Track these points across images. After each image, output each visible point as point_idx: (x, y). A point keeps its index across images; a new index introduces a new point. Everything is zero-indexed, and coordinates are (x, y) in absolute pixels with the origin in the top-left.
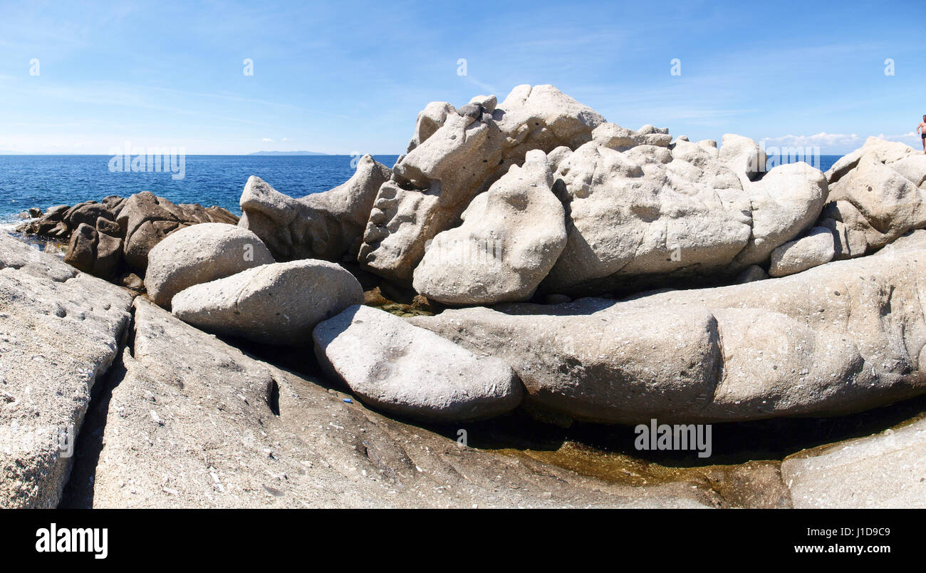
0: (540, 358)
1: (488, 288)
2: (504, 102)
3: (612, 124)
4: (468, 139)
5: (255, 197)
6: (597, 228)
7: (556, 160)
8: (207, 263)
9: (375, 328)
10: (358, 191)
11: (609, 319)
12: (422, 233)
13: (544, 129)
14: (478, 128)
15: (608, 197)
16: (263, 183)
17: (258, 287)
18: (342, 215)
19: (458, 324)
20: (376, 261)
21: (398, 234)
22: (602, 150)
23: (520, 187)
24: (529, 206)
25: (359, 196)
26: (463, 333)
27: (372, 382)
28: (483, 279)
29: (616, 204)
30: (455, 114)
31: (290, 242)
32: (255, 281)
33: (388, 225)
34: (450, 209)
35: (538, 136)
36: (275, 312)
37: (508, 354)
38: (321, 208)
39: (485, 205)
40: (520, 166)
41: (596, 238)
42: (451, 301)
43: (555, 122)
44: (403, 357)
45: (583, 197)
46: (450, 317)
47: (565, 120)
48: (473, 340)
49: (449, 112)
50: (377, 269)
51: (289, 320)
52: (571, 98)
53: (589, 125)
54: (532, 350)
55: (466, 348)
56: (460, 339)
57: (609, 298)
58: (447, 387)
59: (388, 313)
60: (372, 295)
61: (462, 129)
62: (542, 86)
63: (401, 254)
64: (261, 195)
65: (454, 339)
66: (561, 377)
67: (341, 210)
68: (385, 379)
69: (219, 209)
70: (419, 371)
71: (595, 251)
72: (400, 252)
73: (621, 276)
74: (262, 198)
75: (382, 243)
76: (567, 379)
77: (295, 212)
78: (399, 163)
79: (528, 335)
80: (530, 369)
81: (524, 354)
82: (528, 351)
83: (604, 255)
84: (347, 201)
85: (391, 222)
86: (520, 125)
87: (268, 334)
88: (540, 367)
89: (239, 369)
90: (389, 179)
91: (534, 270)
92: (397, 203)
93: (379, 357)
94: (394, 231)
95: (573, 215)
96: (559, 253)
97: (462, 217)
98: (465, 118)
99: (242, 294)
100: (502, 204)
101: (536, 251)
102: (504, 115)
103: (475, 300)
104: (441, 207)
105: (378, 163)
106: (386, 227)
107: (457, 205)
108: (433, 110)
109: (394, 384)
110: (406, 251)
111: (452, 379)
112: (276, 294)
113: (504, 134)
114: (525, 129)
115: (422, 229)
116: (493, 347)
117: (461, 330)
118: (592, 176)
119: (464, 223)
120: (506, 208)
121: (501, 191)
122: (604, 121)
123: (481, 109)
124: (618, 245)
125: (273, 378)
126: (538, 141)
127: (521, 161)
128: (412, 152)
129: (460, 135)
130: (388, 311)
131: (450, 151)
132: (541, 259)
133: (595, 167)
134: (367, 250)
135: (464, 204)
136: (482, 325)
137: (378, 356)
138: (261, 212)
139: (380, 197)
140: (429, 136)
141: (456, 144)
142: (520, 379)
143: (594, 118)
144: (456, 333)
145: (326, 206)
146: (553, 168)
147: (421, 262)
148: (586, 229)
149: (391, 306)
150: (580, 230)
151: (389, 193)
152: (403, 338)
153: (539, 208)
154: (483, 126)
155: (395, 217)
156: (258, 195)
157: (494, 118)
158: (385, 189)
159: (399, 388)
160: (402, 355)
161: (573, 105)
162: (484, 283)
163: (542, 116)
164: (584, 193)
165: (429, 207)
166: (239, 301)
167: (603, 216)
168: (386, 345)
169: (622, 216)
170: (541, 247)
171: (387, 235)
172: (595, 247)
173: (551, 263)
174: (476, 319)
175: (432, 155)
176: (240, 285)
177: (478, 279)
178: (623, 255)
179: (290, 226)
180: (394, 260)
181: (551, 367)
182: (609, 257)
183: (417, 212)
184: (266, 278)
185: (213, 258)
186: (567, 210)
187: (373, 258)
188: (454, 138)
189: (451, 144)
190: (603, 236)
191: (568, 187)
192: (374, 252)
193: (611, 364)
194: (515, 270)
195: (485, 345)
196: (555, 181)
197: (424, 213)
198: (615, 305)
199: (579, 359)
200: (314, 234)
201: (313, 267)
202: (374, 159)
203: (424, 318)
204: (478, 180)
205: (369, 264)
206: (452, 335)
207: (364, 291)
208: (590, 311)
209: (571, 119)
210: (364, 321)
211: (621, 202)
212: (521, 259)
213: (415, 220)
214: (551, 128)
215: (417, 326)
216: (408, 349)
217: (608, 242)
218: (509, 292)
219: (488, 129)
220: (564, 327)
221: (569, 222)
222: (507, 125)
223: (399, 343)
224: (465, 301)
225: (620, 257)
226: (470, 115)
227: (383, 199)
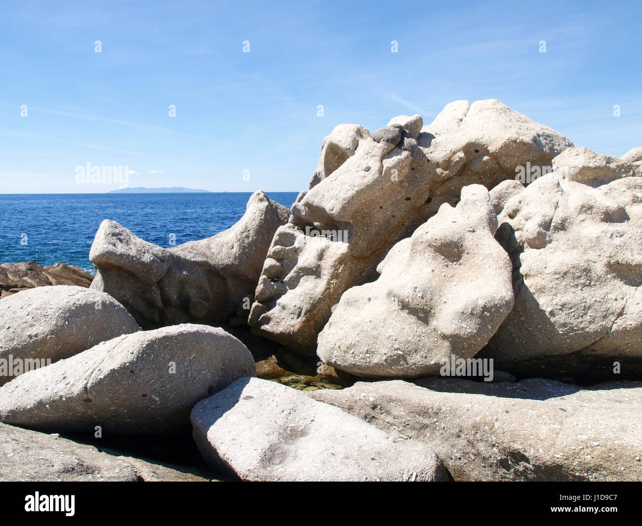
0: (473, 447)
1: (408, 358)
2: (433, 123)
3: (582, 149)
4: (386, 170)
5: (111, 247)
6: (556, 289)
7: (501, 198)
8: (44, 341)
9: (268, 405)
10: (248, 237)
11: (570, 409)
12: (328, 289)
13: (486, 158)
14: (399, 157)
15: (574, 248)
16: (121, 229)
17: (115, 364)
18: (227, 267)
19: (372, 399)
20: (271, 323)
21: (298, 290)
22: (566, 185)
23: (453, 232)
24: (465, 256)
25: (249, 243)
26: (377, 410)
27: (265, 467)
28: (402, 346)
29: (585, 258)
30: (370, 139)
31: (160, 303)
32: (111, 357)
33: (286, 279)
34: (363, 259)
35: (477, 167)
36: (141, 394)
37: (432, 438)
38: (199, 259)
39: (407, 254)
40: (454, 204)
41: (554, 302)
42: (363, 372)
43: (501, 148)
44: (302, 438)
45: (538, 247)
46: (361, 391)
47: (514, 145)
48: (389, 419)
49: (361, 136)
50: (272, 334)
51: (159, 402)
52: (522, 116)
53: (548, 151)
54: (463, 436)
55: (381, 429)
56: (374, 417)
57: (569, 383)
58: (356, 472)
59: (284, 386)
60: (265, 366)
61: (378, 158)
62: (484, 102)
63: (302, 314)
64: (119, 245)
65: (366, 417)
66: (501, 473)
67: (227, 261)
68: (280, 463)
69: (65, 267)
70: (322, 453)
71: (552, 320)
72: (300, 312)
73: (589, 355)
74: (121, 249)
75: (278, 301)
76: (508, 476)
77: (165, 266)
78: (299, 201)
79: (459, 417)
80: (460, 459)
81: (453, 440)
82: (459, 436)
83: (564, 325)
84: (234, 250)
85: (289, 276)
86: (455, 153)
87: (134, 422)
88: (473, 458)
89: (89, 472)
90: (287, 222)
91: (468, 338)
92: (297, 251)
93: (274, 438)
94: (293, 287)
95: (523, 270)
96: (503, 319)
97: (378, 269)
98: (382, 144)
99: (93, 375)
100: (429, 254)
101: (472, 314)
102: (433, 140)
103: (393, 371)
104: (353, 256)
105: (273, 202)
106: (283, 282)
107: (373, 253)
108: (342, 135)
109: (292, 469)
110: (308, 312)
111: (362, 464)
112: (141, 370)
113: (432, 164)
114: (460, 158)
115: (329, 283)
116: (414, 428)
117: (374, 407)
118: (551, 220)
119: (381, 277)
120: (434, 258)
121: (429, 237)
122: (570, 145)
123: (402, 132)
124: (585, 314)
125: (138, 475)
126: (478, 173)
127: (454, 199)
128: (316, 187)
129: (375, 167)
130: (287, 384)
131: (363, 187)
132: (479, 324)
133: (556, 207)
134: (259, 311)
135: (380, 251)
136: (401, 402)
137: (271, 437)
138: (120, 268)
139: (276, 244)
140: (336, 168)
141: (370, 177)
142: (447, 470)
143: (556, 142)
144: (369, 410)
145: (207, 257)
146: (498, 209)
147: (327, 325)
148: (541, 290)
149: (290, 378)
150: (532, 290)
151: (287, 239)
152: (304, 415)
153: (478, 260)
154: (405, 154)
155: (295, 269)
156: (114, 245)
157: (419, 144)
158: (280, 235)
159: (298, 473)
160: (302, 435)
161: (526, 125)
162: (404, 351)
163: (484, 141)
164: (539, 242)
165: (337, 256)
166: (89, 385)
167: (565, 273)
168: (282, 423)
169: (593, 275)
170: (478, 310)
171: (285, 292)
172: (552, 313)
173: (491, 330)
174: (394, 395)
175: (340, 192)
176: (91, 363)
177: (396, 346)
178: (593, 328)
179: (159, 283)
180: (293, 322)
181: (488, 459)
182: (572, 329)
183: (323, 263)
184: (125, 352)
185: (52, 332)
186: (516, 265)
187: (267, 320)
188: (368, 169)
189: (364, 177)
190: (564, 300)
191: (517, 234)
192: (269, 313)
193: (572, 467)
194: (444, 337)
195: (404, 426)
196: (499, 226)
197: (331, 263)
198: (578, 394)
199: (526, 454)
200: (192, 292)
201: (189, 334)
202: (267, 196)
203: (330, 392)
204: (399, 223)
205: (262, 327)
206: (363, 412)
207: (256, 361)
208: (543, 396)
209: (523, 143)
210: (255, 396)
211: (592, 255)
212: (452, 323)
213: (320, 273)
214: (495, 156)
215: (321, 401)
216: (309, 429)
217: (571, 308)
218: (435, 363)
219: (411, 158)
220: (507, 412)
221: (517, 279)
222: (436, 153)
223: (298, 421)
224: (381, 373)
225: (587, 330)
226: (388, 141)
227: (279, 247)
